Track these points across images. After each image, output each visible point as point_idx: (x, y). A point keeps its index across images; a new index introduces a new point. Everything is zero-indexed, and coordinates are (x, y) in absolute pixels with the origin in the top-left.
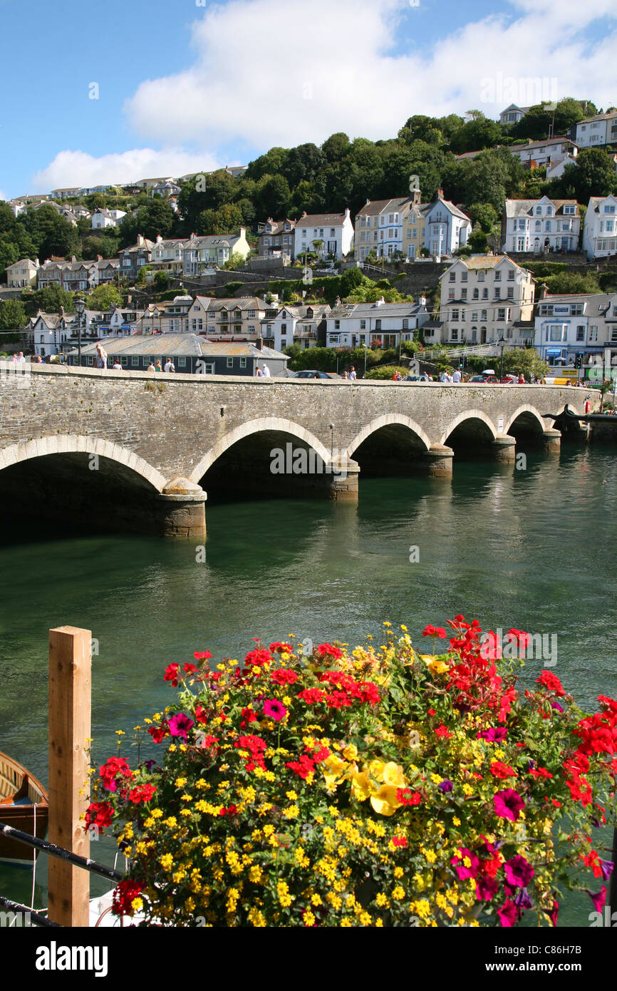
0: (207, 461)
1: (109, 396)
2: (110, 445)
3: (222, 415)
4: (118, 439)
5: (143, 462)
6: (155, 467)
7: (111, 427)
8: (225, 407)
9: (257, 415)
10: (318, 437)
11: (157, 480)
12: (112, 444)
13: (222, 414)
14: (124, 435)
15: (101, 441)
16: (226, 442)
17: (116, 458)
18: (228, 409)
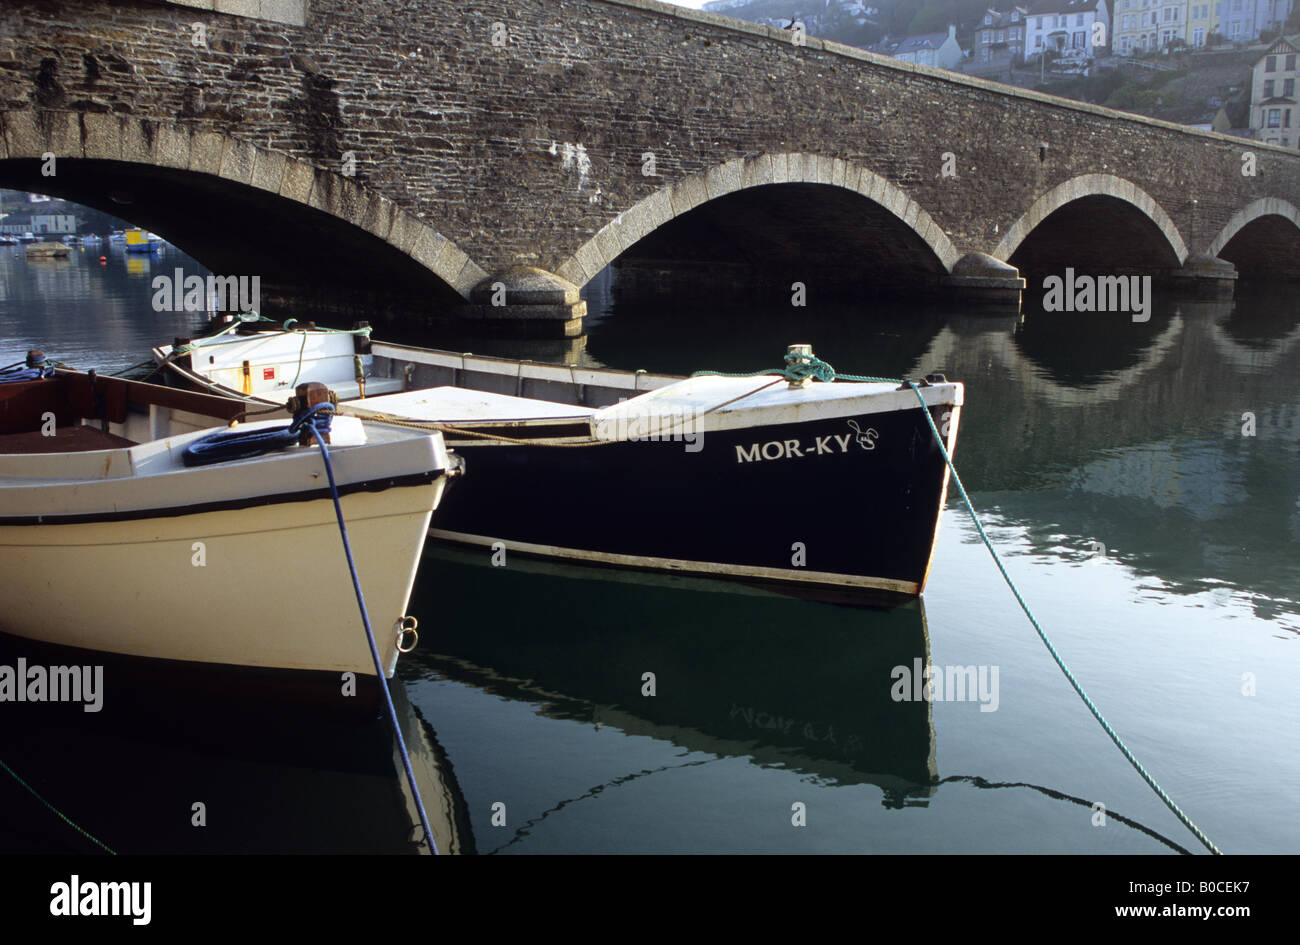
0: (1018, 233)
1: (880, 100)
2: (881, 181)
3: (1042, 160)
4: (891, 172)
5: (927, 218)
6: (944, 230)
7: (882, 151)
8: (1046, 146)
9: (1091, 168)
10: (1173, 219)
11: (945, 249)
12: (882, 180)
13: (1042, 157)
14: (901, 169)
15: (866, 174)
16: (1044, 207)
17: (888, 205)
18: (1049, 150)
